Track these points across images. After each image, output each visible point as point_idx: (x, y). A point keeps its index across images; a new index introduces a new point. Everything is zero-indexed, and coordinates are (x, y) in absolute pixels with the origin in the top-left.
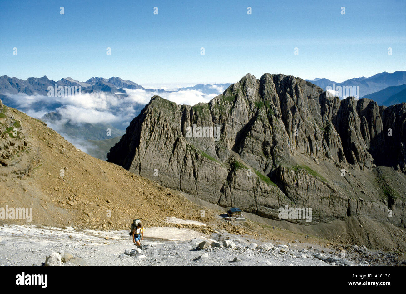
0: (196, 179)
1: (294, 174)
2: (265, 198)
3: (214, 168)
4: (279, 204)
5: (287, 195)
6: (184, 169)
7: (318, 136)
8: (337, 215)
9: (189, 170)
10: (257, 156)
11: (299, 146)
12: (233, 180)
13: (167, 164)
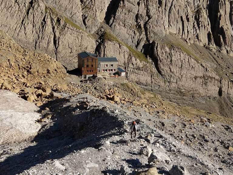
0: (57, 49)
1: (168, 50)
2: (136, 74)
3: (80, 38)
4: (152, 82)
5: (160, 72)
6: (41, 35)
7: (190, 18)
8: (209, 95)
9: (48, 37)
10: (129, 30)
11: (171, 26)
12: (102, 53)
13: (18, 26)
